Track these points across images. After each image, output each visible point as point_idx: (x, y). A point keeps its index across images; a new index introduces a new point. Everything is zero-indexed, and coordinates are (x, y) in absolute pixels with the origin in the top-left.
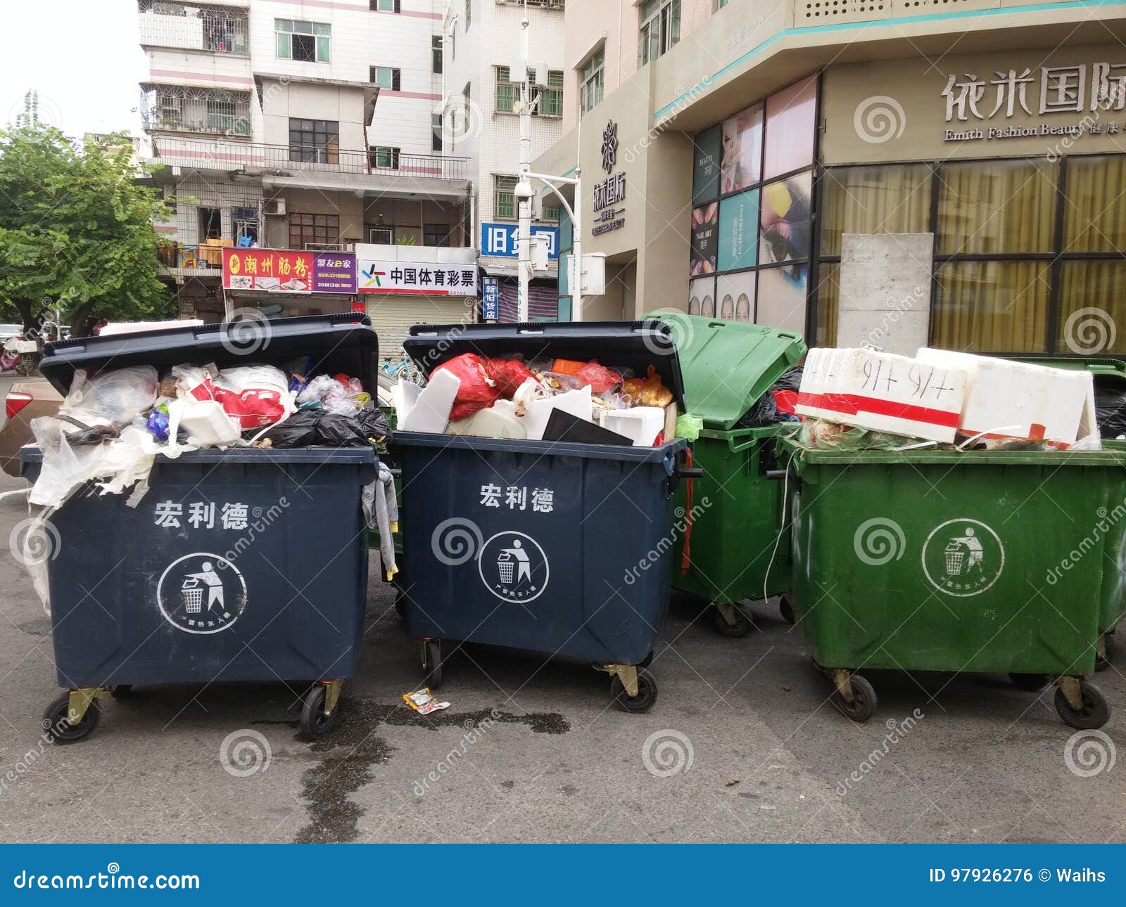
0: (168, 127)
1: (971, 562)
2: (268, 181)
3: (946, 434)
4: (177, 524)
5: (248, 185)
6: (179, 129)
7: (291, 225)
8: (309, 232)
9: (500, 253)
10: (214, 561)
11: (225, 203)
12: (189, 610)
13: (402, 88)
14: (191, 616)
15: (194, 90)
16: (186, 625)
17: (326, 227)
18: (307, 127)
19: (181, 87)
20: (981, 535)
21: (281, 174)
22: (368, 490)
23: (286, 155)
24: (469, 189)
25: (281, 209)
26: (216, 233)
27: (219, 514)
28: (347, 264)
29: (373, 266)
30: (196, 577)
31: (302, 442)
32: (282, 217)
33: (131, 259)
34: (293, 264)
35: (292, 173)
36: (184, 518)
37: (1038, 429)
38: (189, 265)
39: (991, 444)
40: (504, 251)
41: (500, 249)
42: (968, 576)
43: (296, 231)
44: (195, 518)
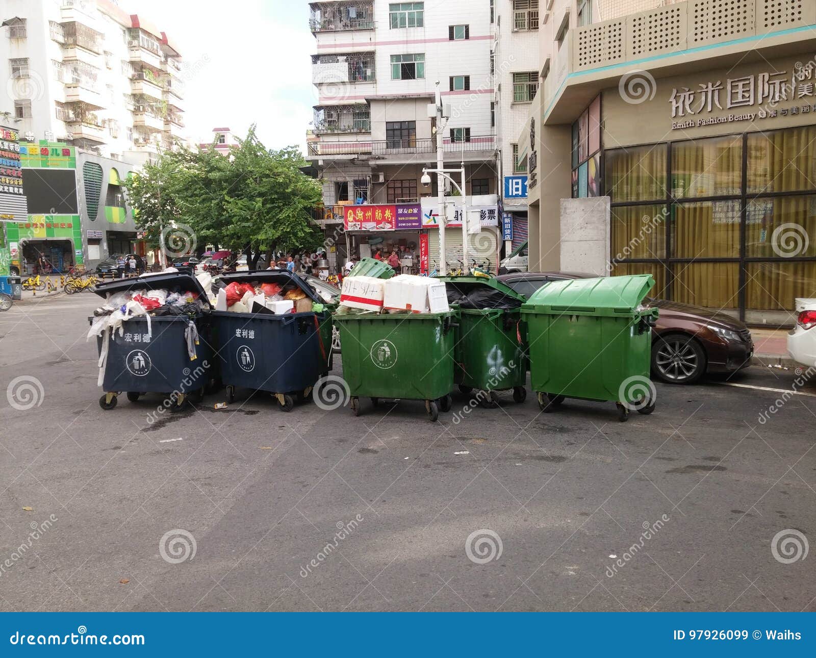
0: (329, 132)
1: (387, 356)
2: (372, 163)
3: (376, 308)
4: (130, 340)
5: (363, 166)
6: (336, 132)
7: (388, 188)
8: (399, 191)
9: (517, 196)
10: (141, 352)
11: (349, 179)
12: (135, 368)
13: (471, 88)
14: (136, 370)
15: (345, 107)
16: (135, 372)
17: (409, 187)
18: (397, 126)
19: (337, 106)
20: (389, 346)
21: (379, 158)
22: (186, 330)
23: (385, 146)
24: (496, 155)
25: (382, 179)
26: (345, 198)
27: (142, 337)
28: (415, 211)
29: (431, 211)
30: (137, 357)
31: (164, 314)
32: (382, 184)
33: (294, 216)
34: (384, 213)
35: (386, 157)
36: (132, 339)
37: (409, 306)
38: (329, 217)
39: (392, 312)
40: (520, 194)
41: (517, 193)
42: (386, 361)
43: (391, 191)
44: (136, 339)
